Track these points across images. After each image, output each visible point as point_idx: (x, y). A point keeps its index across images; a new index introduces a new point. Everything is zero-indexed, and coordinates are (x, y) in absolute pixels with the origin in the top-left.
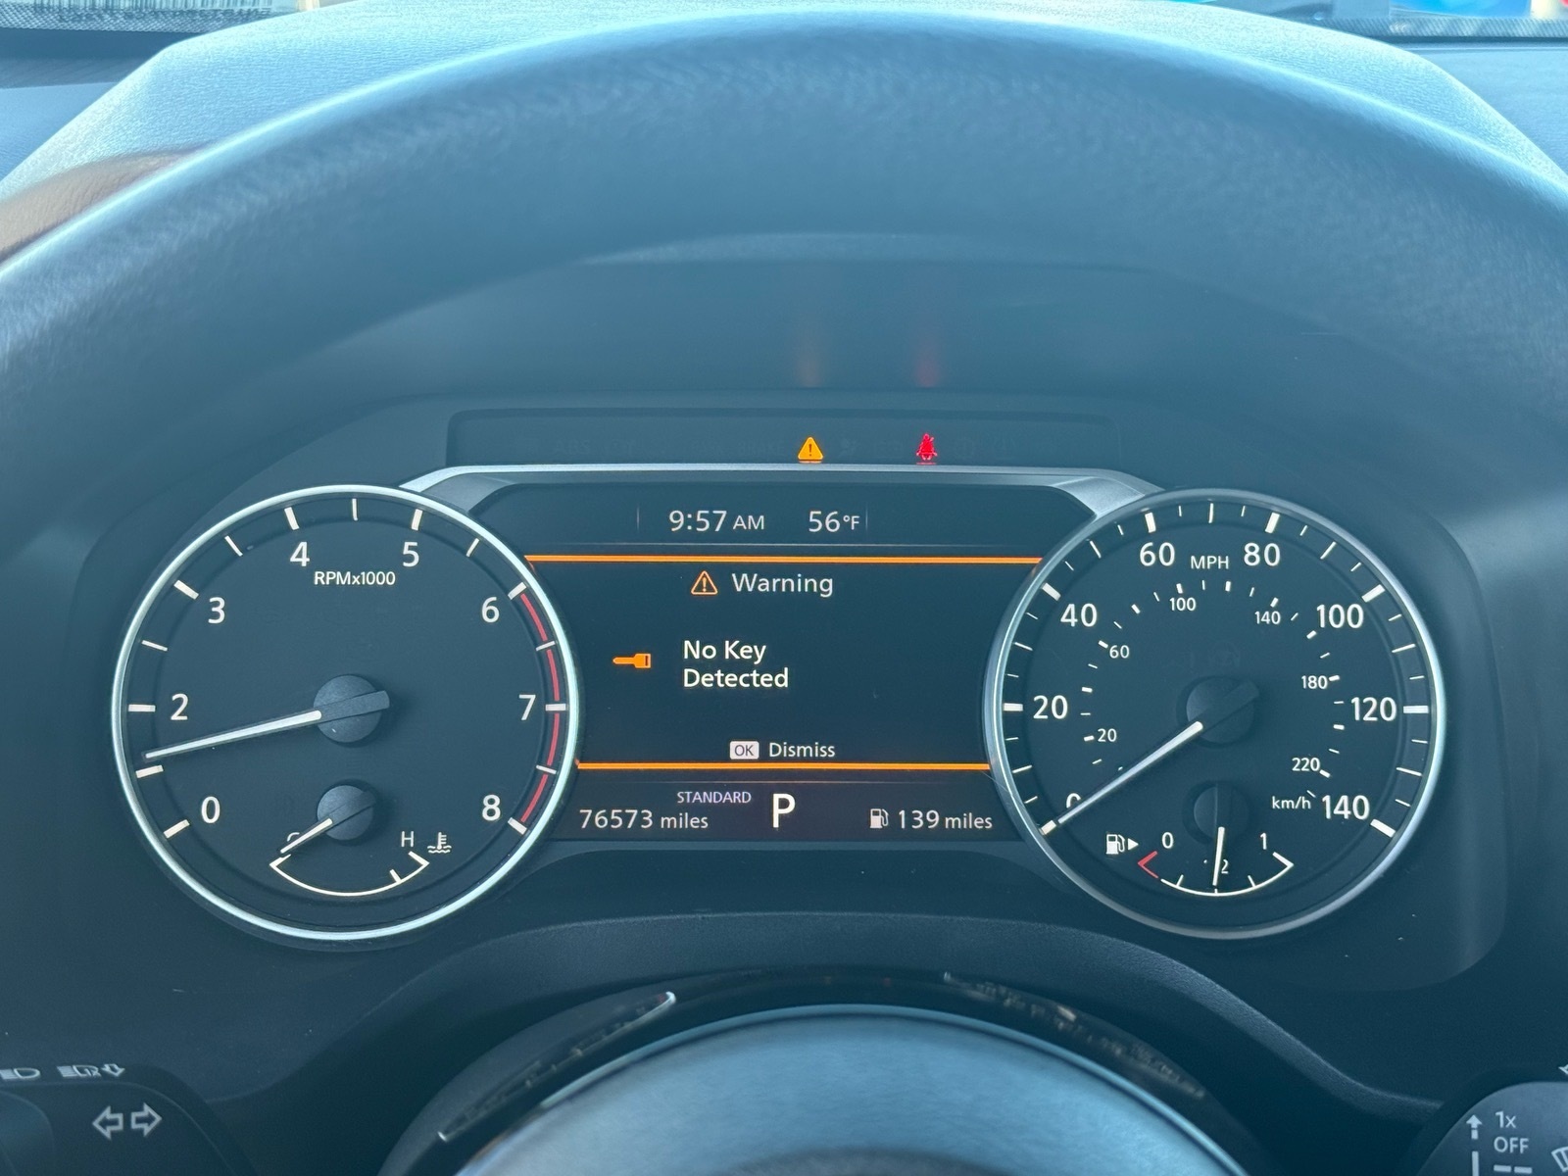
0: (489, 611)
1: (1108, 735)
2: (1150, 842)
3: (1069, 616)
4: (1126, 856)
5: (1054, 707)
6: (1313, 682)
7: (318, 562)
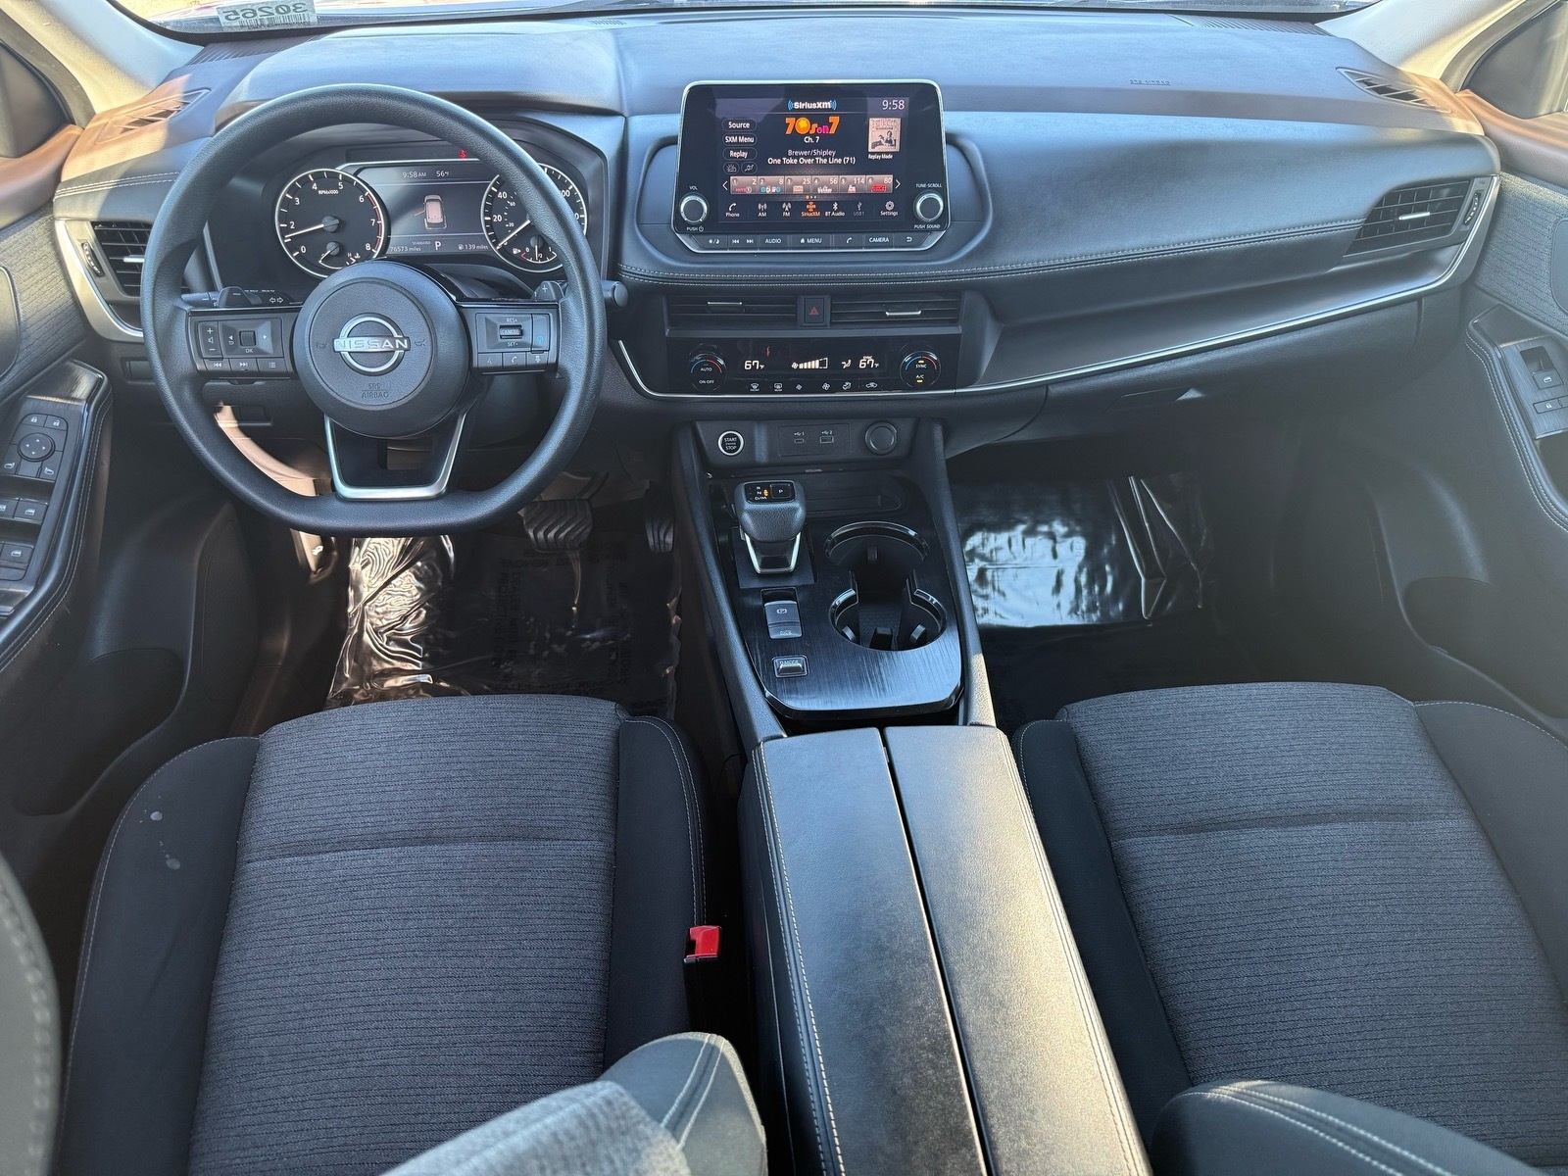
0: (361, 199)
1: (512, 225)
2: (523, 250)
3: (500, 196)
4: (519, 254)
5: (498, 218)
7: (319, 188)
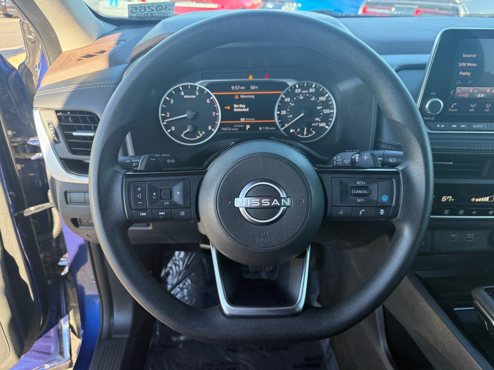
0: (208, 101)
1: (291, 116)
3: (286, 100)
4: (293, 132)
5: (284, 112)
6: (319, 108)
7: (185, 94)
